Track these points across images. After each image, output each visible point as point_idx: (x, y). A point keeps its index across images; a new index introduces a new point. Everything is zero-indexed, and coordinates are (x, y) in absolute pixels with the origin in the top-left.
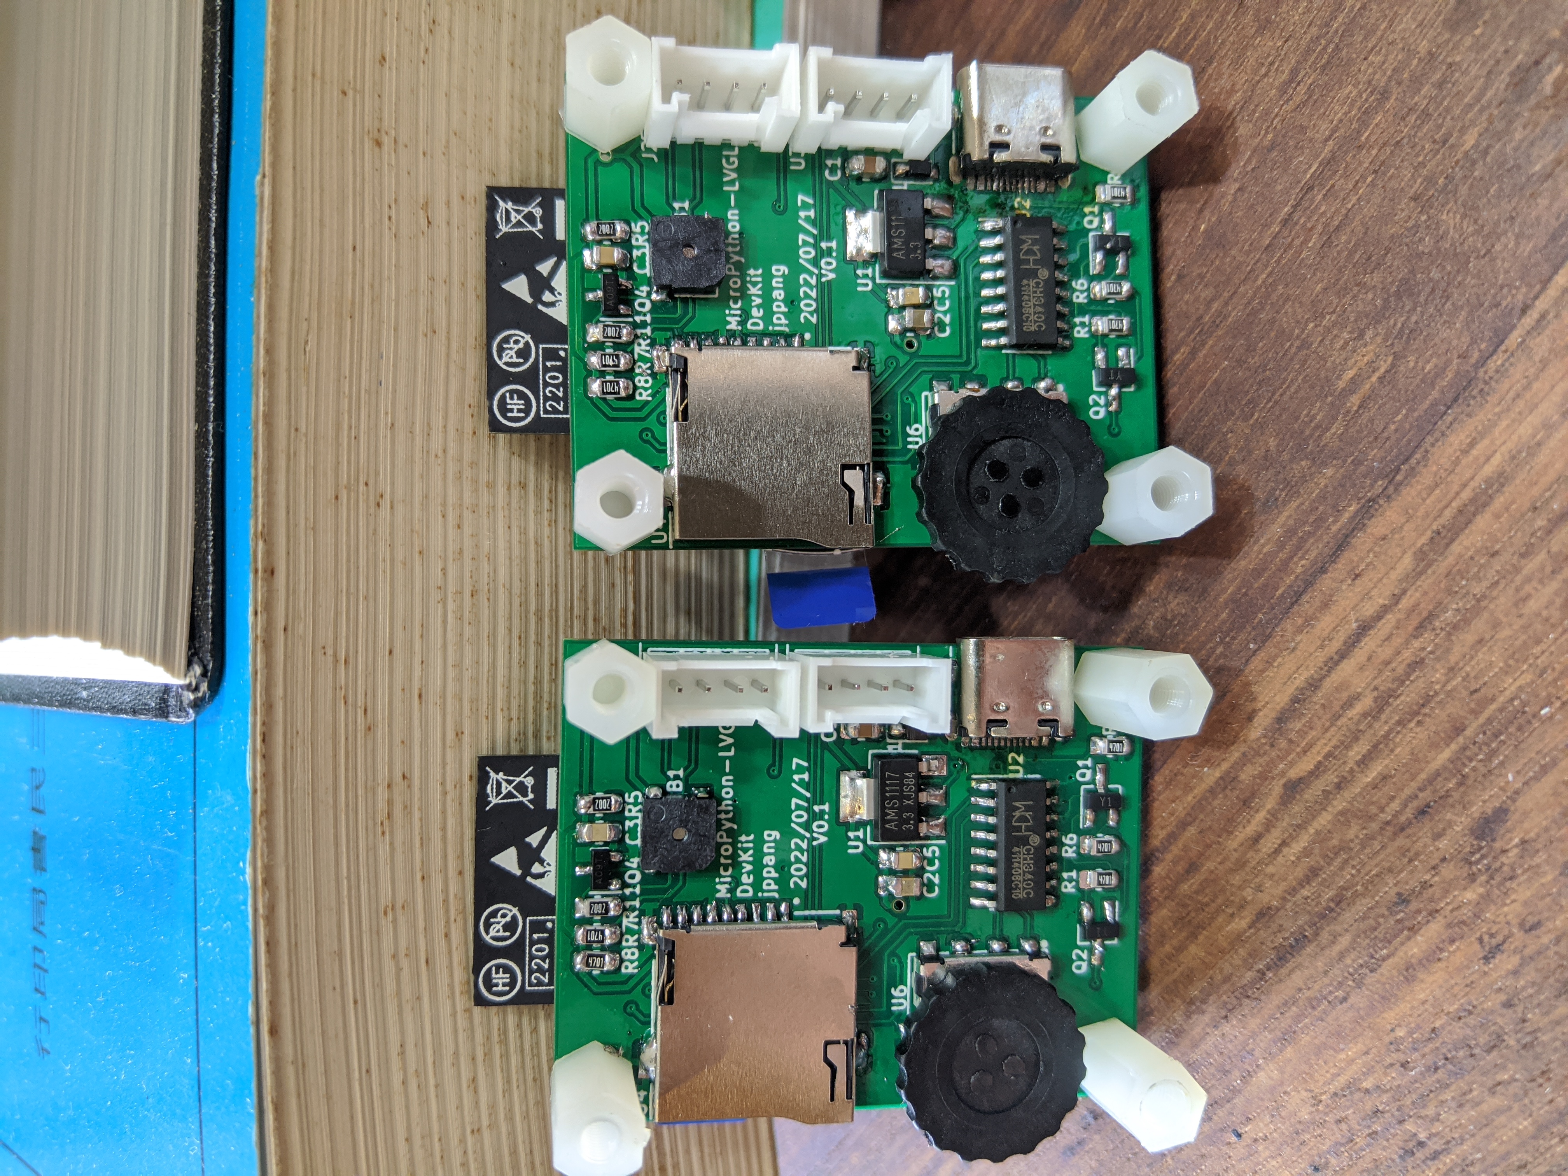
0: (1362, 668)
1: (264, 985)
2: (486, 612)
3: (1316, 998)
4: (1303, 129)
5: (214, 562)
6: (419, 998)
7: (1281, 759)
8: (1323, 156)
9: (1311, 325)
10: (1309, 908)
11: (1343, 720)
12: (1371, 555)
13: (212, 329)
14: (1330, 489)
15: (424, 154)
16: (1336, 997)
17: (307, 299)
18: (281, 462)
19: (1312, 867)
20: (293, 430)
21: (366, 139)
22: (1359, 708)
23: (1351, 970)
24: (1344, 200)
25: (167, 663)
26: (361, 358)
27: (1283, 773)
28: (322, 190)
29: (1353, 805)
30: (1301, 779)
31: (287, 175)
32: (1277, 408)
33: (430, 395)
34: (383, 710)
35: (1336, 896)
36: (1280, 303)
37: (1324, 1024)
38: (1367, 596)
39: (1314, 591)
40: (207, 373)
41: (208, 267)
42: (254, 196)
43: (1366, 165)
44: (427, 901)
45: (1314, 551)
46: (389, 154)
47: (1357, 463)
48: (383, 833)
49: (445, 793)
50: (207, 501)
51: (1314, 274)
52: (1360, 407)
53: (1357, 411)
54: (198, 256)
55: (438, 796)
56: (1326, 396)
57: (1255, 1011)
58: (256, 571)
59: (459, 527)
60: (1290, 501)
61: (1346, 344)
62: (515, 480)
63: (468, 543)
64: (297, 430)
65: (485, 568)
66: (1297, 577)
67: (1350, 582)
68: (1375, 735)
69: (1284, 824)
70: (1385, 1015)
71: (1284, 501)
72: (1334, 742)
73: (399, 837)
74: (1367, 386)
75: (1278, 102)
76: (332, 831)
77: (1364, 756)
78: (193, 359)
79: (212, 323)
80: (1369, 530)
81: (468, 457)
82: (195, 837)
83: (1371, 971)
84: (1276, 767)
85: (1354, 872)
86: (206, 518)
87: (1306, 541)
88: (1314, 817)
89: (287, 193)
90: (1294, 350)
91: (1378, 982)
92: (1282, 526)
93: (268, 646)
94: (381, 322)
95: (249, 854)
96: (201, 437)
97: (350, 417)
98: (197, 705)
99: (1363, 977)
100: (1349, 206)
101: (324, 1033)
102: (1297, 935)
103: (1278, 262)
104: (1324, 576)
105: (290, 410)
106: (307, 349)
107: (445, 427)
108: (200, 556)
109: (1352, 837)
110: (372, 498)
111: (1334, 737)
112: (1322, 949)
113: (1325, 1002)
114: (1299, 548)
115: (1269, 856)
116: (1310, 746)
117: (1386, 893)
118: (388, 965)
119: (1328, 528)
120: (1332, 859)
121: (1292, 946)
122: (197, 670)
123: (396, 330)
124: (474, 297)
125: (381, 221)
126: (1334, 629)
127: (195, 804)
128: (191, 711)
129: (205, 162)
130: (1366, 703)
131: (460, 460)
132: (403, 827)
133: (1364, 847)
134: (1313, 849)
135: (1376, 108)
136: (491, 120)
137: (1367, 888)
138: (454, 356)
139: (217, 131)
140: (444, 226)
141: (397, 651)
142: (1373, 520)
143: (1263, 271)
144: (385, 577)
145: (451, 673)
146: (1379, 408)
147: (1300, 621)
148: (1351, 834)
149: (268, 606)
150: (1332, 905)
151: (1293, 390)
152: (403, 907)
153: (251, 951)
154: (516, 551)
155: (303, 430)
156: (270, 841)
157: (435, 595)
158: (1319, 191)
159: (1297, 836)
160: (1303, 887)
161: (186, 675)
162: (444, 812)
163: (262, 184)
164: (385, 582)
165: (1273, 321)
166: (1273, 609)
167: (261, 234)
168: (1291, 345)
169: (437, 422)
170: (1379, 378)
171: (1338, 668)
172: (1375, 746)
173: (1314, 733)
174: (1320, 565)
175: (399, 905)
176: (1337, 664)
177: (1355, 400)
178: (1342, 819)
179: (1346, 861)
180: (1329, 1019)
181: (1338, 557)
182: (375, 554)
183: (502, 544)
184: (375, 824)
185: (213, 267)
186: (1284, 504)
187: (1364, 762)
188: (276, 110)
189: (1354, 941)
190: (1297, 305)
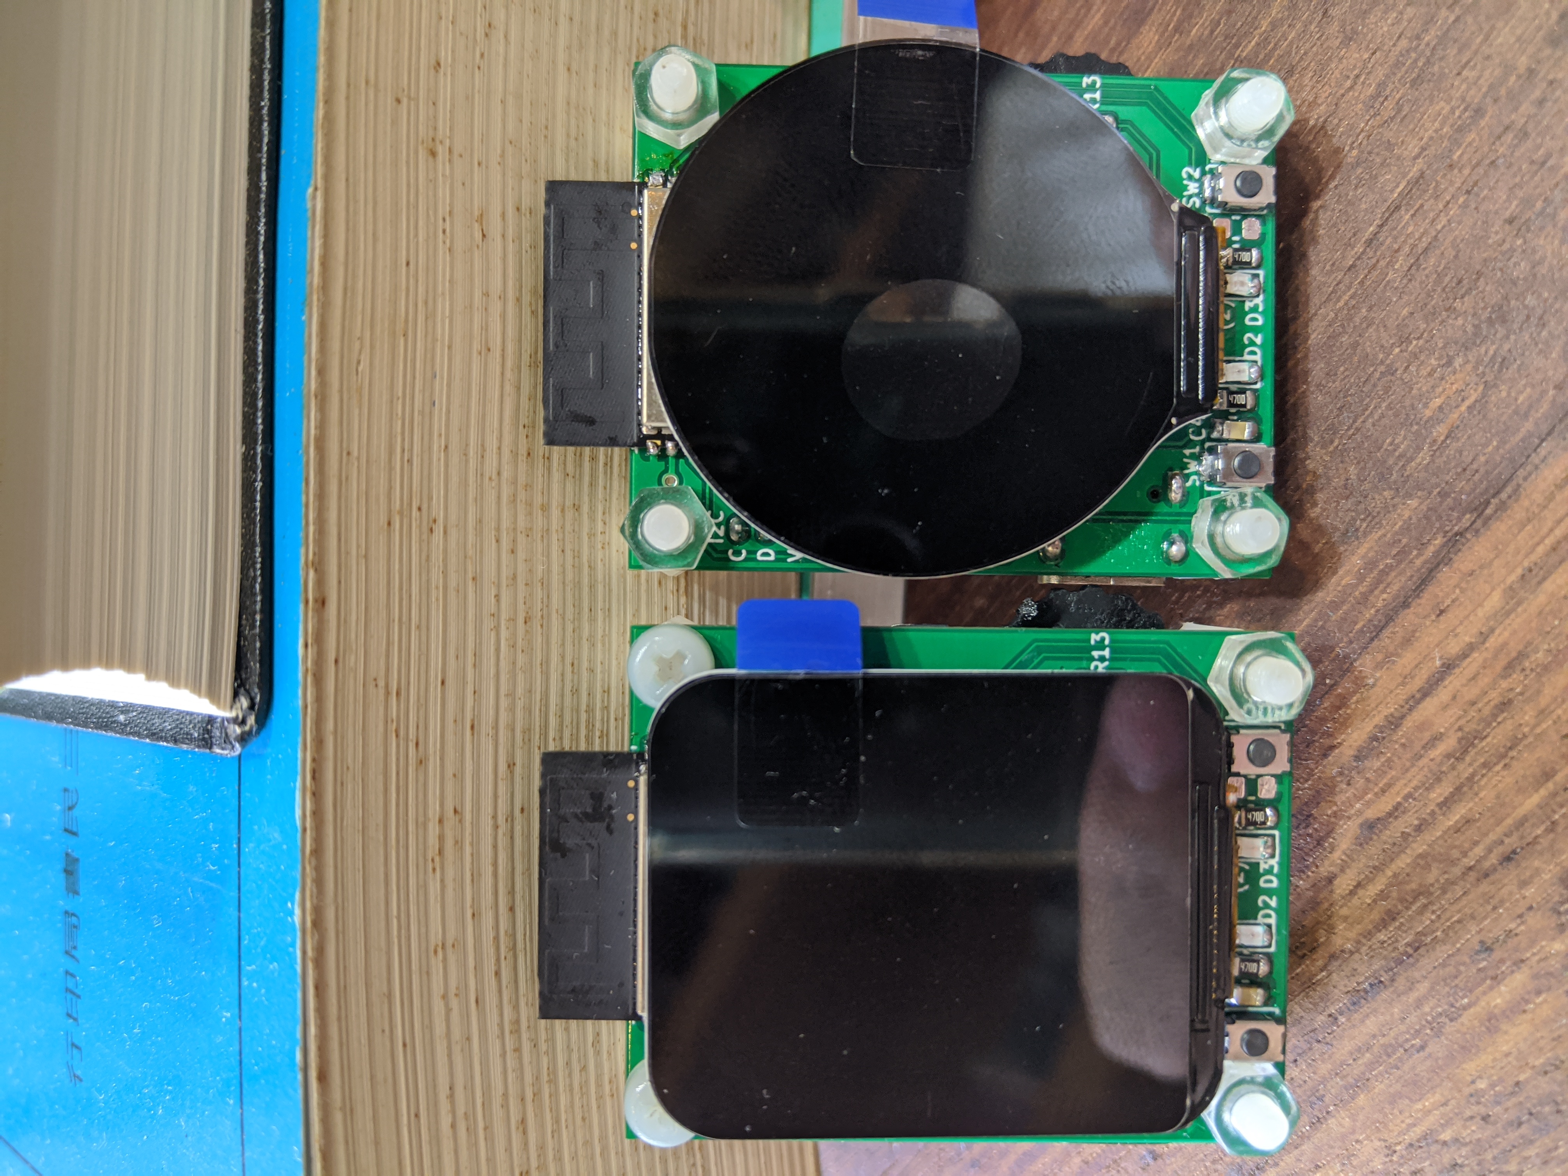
0: (1445, 707)
1: (312, 1030)
2: (540, 640)
3: (1391, 1045)
4: (1390, 146)
5: (262, 590)
6: (468, 1039)
7: (1358, 798)
8: (1411, 175)
9: (1397, 350)
10: (1385, 953)
11: (1424, 761)
12: (1457, 591)
13: (260, 348)
14: (1414, 520)
15: (479, 164)
16: (1413, 1046)
17: (359, 318)
18: (333, 487)
19: (1389, 910)
20: (345, 454)
21: (420, 147)
22: (1441, 749)
23: (1429, 1018)
24: (1433, 221)
25: (213, 695)
26: (414, 378)
27: (1360, 812)
28: (375, 203)
29: (1434, 849)
30: (1378, 819)
31: (340, 187)
32: (1358, 437)
33: (484, 415)
34: (435, 743)
35: (1415, 941)
36: (1364, 325)
37: (1399, 1072)
38: (1453, 632)
39: (1395, 626)
40: (255, 394)
41: (257, 283)
42: (306, 210)
43: (1457, 185)
44: (478, 939)
45: (1397, 584)
46: (444, 164)
47: (1443, 495)
48: (434, 870)
49: (496, 827)
50: (255, 527)
51: (1400, 297)
52: (1447, 437)
53: (1444, 441)
54: (246, 270)
55: (489, 830)
56: (1411, 425)
57: (1326, 1056)
58: (307, 602)
59: (513, 552)
60: (1371, 532)
61: (1434, 371)
62: (569, 503)
63: (521, 567)
64: (349, 454)
65: (539, 593)
66: (1377, 611)
67: (1433, 617)
68: (1458, 776)
69: (1361, 865)
70: (1464, 1066)
71: (1365, 532)
72: (1415, 783)
73: (450, 873)
74: (1456, 416)
75: (1363, 116)
76: (382, 869)
77: (1446, 798)
78: (240, 377)
79: (260, 341)
80: (1455, 565)
81: (522, 480)
82: (239, 873)
83: (1451, 1020)
84: (1352, 806)
85: (1433, 917)
86: (254, 545)
87: (1387, 574)
88: (1392, 860)
89: (340, 206)
90: (1377, 375)
91: (1458, 1031)
92: (1363, 557)
93: (319, 679)
94: (435, 340)
95: (297, 896)
96: (248, 460)
97: (403, 440)
98: (243, 739)
99: (1441, 1025)
100: (1439, 227)
101: (372, 1077)
102: (1371, 980)
103: (1362, 283)
104: (1407, 611)
105: (342, 432)
106: (360, 369)
107: (499, 448)
108: (247, 584)
109: (1432, 881)
110: (425, 523)
111: (1416, 777)
112: (1399, 996)
113: (1401, 1050)
114: (1378, 582)
115: (1343, 898)
116: (1389, 785)
117: (1468, 940)
118: (438, 1006)
119: (1411, 562)
120: (1411, 903)
121: (1366, 992)
122: (244, 702)
123: (450, 347)
124: (529, 313)
125: (435, 233)
126: (1416, 666)
127: (239, 839)
128: (237, 745)
129: (253, 171)
130: (1450, 743)
131: (515, 482)
132: (454, 863)
133: (1444, 891)
134: (1390, 892)
135: (1469, 125)
136: (546, 128)
137: (1447, 935)
138: (509, 374)
139: (266, 140)
140: (499, 239)
141: (450, 682)
142: (1460, 554)
143: (1344, 293)
144: (438, 606)
145: (504, 703)
146: (1469, 437)
147: (1380, 657)
148: (1431, 878)
149: (319, 638)
150: (1410, 950)
151: (1376, 417)
152: (453, 946)
153: (299, 995)
154: (570, 576)
155: (355, 453)
156: (319, 882)
157: (488, 623)
158: (1407, 210)
159: (1373, 879)
160: (1380, 931)
161: (231, 707)
162: (495, 847)
163: (314, 197)
164: (438, 609)
165: (1355, 345)
166: (1351, 642)
167: (313, 250)
168: (1375, 370)
169: (492, 443)
170: (1469, 407)
171: (1420, 706)
172: (1458, 789)
173: (1394, 773)
174: (1402, 599)
175: (449, 943)
176: (1418, 702)
177: (1439, 432)
178: (1422, 862)
179: (1425, 906)
180: (1406, 1068)
181: (1422, 591)
182: (428, 581)
183: (555, 568)
184: (425, 860)
185: (261, 283)
186: (1365, 534)
187: (1446, 804)
188: (329, 119)
189: (1432, 988)
190: (1382, 330)
